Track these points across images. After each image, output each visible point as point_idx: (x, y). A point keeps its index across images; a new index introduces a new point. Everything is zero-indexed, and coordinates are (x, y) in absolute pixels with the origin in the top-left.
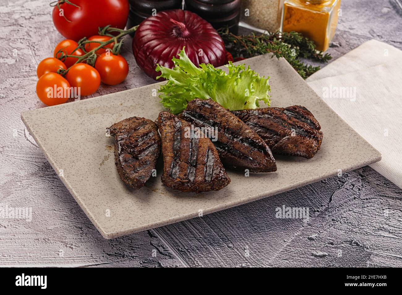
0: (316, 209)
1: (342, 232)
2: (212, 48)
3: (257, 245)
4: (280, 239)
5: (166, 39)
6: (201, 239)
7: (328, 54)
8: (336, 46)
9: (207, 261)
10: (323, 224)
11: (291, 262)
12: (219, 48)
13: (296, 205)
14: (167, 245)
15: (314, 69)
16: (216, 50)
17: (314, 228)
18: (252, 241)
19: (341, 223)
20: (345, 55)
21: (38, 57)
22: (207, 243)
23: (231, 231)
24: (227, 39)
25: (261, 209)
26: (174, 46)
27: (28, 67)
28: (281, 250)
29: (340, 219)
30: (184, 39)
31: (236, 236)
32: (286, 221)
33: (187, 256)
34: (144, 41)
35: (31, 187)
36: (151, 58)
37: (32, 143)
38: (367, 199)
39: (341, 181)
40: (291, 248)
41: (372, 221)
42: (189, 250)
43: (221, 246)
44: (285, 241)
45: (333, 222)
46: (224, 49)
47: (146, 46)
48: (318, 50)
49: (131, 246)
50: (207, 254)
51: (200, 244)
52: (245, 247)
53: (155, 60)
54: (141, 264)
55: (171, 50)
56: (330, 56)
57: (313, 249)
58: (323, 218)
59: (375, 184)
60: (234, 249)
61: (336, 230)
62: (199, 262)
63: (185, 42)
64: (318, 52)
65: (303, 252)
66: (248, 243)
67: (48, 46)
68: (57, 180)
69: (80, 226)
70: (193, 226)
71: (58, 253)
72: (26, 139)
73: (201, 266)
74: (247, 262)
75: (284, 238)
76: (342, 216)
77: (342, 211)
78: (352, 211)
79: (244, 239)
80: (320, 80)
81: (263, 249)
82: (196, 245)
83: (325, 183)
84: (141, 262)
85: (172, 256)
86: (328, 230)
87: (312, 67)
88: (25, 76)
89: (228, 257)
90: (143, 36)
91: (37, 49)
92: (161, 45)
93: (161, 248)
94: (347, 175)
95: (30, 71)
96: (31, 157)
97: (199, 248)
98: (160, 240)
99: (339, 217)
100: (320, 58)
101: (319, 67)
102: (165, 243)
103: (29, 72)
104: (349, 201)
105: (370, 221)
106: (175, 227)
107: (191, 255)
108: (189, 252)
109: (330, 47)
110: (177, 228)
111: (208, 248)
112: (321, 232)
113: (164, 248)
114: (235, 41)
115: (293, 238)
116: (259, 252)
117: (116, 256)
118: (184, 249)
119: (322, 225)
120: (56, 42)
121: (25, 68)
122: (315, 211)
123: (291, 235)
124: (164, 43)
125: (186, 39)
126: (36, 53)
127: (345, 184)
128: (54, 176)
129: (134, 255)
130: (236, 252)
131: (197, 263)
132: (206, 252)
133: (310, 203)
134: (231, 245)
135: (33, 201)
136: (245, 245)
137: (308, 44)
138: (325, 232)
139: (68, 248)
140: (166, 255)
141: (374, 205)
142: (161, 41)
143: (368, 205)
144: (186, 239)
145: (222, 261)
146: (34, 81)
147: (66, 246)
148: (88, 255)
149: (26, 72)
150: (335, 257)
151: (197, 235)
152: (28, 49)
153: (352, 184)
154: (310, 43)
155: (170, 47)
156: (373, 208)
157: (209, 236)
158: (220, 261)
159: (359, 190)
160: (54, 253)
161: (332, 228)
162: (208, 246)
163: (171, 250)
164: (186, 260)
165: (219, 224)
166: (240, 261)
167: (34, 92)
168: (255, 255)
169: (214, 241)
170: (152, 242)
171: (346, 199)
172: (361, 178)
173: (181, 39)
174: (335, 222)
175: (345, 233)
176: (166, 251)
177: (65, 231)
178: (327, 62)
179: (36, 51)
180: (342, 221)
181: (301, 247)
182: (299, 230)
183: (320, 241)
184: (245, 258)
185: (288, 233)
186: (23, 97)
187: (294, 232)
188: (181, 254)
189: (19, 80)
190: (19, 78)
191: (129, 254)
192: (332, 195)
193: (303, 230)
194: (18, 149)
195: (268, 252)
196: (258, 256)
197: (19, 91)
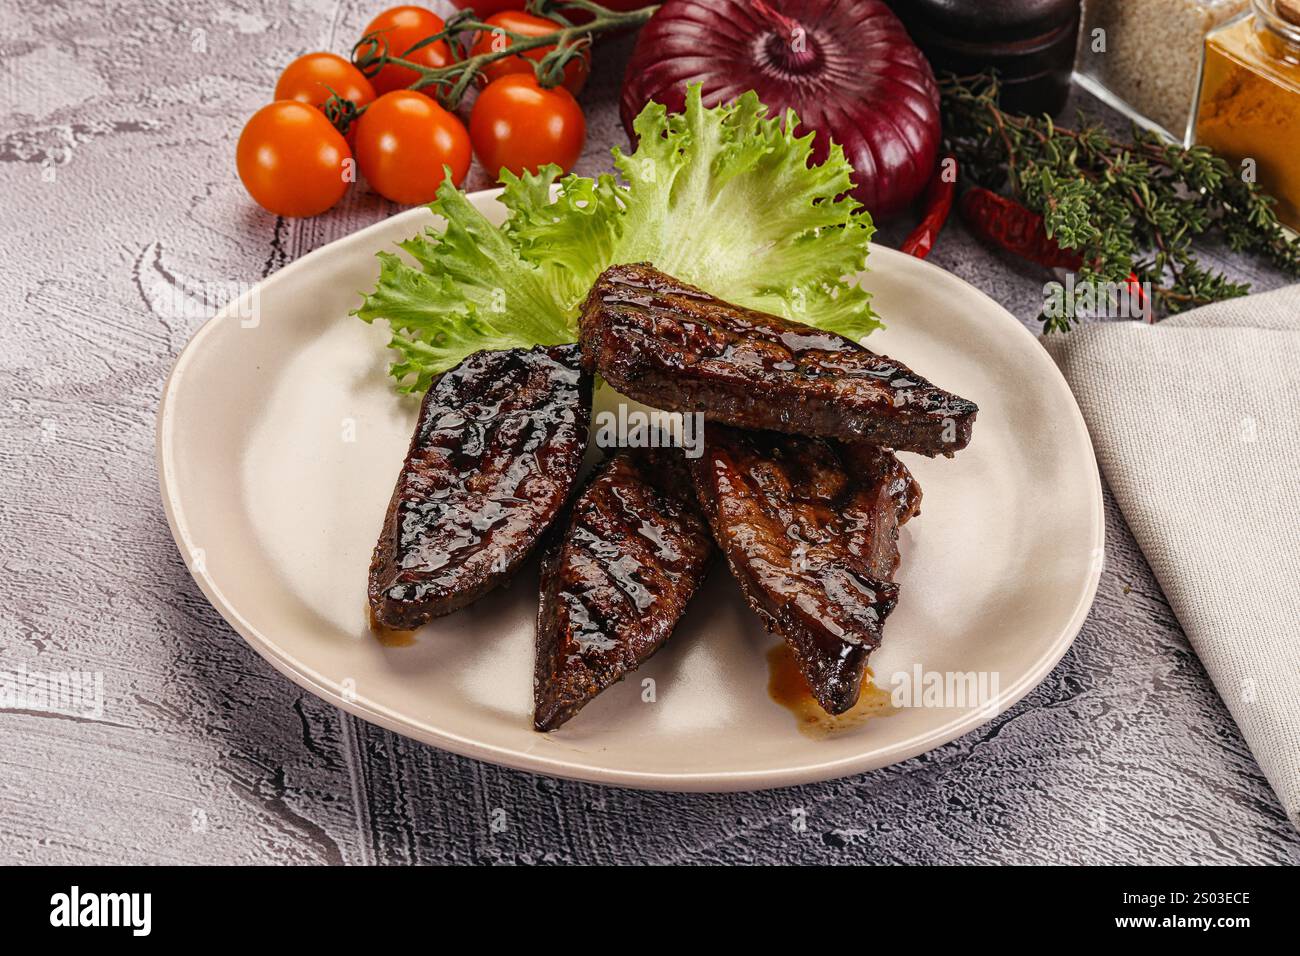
3: (639, 806)
4: (732, 812)
9: (437, 811)
10: (911, 804)
14: (344, 723)
17: (869, 806)
19: (974, 817)
29: (981, 804)
33: (387, 776)
37: (142, 294)
38: (1121, 766)
39: (1075, 683)
40: (745, 848)
41: (1087, 845)
42: (404, 761)
43: (516, 777)
44: (740, 822)
45: (948, 805)
49: (227, 695)
50: (455, 787)
54: (222, 757)
58: (926, 784)
59: (1185, 722)
60: (552, 800)
61: (940, 834)
62: (409, 806)
68: (138, 426)
69: (113, 587)
72: (134, 276)
73: (410, 820)
74: (569, 851)
75: (744, 811)
76: (997, 796)
77: (1005, 781)
78: (1041, 789)
81: (649, 826)
84: (226, 754)
85: (336, 762)
86: (915, 827)
87: (1226, 283)
88: (267, 81)
93: (321, 727)
94: (1109, 669)
96: (110, 336)
97: (441, 763)
99: (981, 796)
100: (1288, 260)
102: (343, 717)
104: (1054, 753)
105: (1082, 839)
107: (400, 775)
108: (401, 766)
111: (470, 771)
112: (885, 826)
113: (328, 729)
115: (774, 820)
116: (629, 829)
117: (160, 709)
118: (391, 753)
119: (905, 806)
123: (776, 808)
127: (1084, 695)
128: (141, 414)
129: (219, 723)
130: (555, 810)
131: (402, 807)
132: (454, 781)
134: (551, 783)
135: (21, 471)
136: (601, 796)
138: (899, 831)
139: (29, 643)
140: (321, 754)
141: (1133, 793)
143: (1112, 787)
147: (28, 636)
153: (1102, 704)
156: (1122, 800)
159: (1118, 727)
161: (932, 825)
162: (474, 766)
163: (348, 744)
164: (372, 787)
166: (545, 841)
168: (610, 836)
170: (304, 700)
171: (1046, 746)
172: (1152, 692)
174: (956, 810)
175: (966, 853)
176: (331, 740)
177: (56, 588)
180: (983, 813)
181: (782, 856)
182: (814, 801)
183: (860, 855)
184: (570, 837)
185: (769, 799)
186: (214, 143)
187: (790, 802)
188: (369, 764)
189: (237, 89)
190: (243, 83)
191: (206, 716)
192: (1009, 720)
193: (825, 804)
194: (87, 299)
195: (658, 838)
196: (618, 842)
197: (216, 123)
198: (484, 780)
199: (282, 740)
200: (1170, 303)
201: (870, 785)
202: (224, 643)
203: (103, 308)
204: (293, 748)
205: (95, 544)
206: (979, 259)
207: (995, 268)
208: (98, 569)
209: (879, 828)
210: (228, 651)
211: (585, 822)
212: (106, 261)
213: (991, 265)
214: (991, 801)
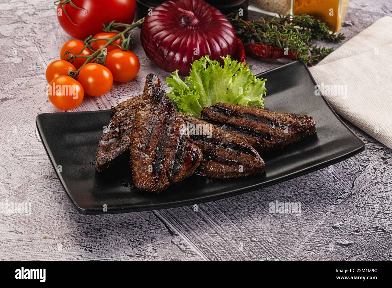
0: (338, 197)
1: (367, 219)
2: (223, 35)
3: (280, 237)
4: (304, 229)
5: (175, 29)
6: (223, 234)
7: (341, 34)
8: (349, 25)
9: (230, 257)
10: (347, 211)
11: (316, 253)
12: (229, 35)
13: (318, 193)
14: (188, 242)
15: (328, 51)
16: (227, 37)
17: (337, 215)
18: (275, 233)
19: (365, 209)
20: (359, 34)
21: (45, 54)
22: (230, 238)
23: (253, 224)
24: (236, 25)
25: (283, 200)
26: (184, 36)
27: (35, 65)
28: (306, 241)
29: (364, 205)
30: (194, 28)
31: (258, 229)
32: (309, 210)
33: (210, 252)
34: (152, 32)
35: (46, 190)
36: (161, 49)
38: (390, 183)
39: (363, 165)
40: (315, 238)
42: (211, 247)
43: (244, 241)
44: (309, 232)
45: (356, 208)
46: (235, 35)
47: (155, 38)
48: (330, 30)
49: (152, 246)
50: (230, 249)
51: (222, 239)
52: (269, 240)
53: (165, 51)
55: (181, 40)
56: (343, 36)
57: (338, 238)
58: (347, 205)
60: (257, 243)
61: (360, 217)
63: (195, 31)
64: (331, 33)
65: (329, 242)
66: (272, 235)
67: (54, 42)
69: (98, 228)
70: (214, 221)
71: (77, 257)
72: (38, 140)
74: (272, 255)
75: (308, 228)
76: (366, 201)
77: (365, 197)
78: (376, 196)
79: (267, 231)
80: (335, 61)
81: (287, 241)
82: (219, 241)
83: (346, 169)
85: (194, 254)
86: (352, 217)
87: (326, 49)
88: (33, 75)
89: (252, 251)
90: (152, 27)
91: (43, 46)
92: (170, 35)
93: (183, 246)
94: (368, 159)
95: (38, 69)
96: (44, 159)
97: (222, 244)
98: (181, 237)
99: (363, 203)
100: (333, 39)
101: (333, 48)
102: (187, 241)
103: (36, 70)
104: (372, 185)
106: (196, 223)
107: (213, 251)
108: (212, 248)
109: (343, 26)
110: (198, 225)
111: (230, 243)
112: (345, 219)
113: (185, 246)
114: (245, 27)
115: (317, 228)
116: (283, 244)
117: (137, 257)
118: (206, 246)
119: (346, 212)
120: (62, 37)
121: (32, 66)
122: (338, 198)
123: (315, 224)
124: (173, 33)
125: (196, 28)
126: (42, 50)
127: (367, 168)
129: (155, 255)
131: (220, 259)
132: (229, 247)
133: (333, 191)
134: (254, 239)
135: (48, 205)
136: (269, 238)
137: (321, 26)
138: (349, 219)
139: (87, 251)
140: (189, 253)
142: (170, 31)
144: (208, 235)
145: (246, 256)
146: (42, 79)
147: (86, 249)
148: (108, 257)
149: (33, 70)
150: (361, 245)
151: (219, 230)
152: (34, 46)
153: (374, 168)
154: (322, 25)
155: (179, 37)
157: (231, 231)
158: (244, 256)
159: (382, 173)
160: (73, 257)
161: (356, 215)
162: (230, 242)
163: (194, 248)
164: (209, 257)
165: (241, 218)
166: (264, 255)
167: (43, 91)
168: (279, 247)
169: (236, 235)
170: (173, 240)
171: (369, 184)
172: (383, 161)
173: (190, 28)
174: (359, 209)
175: (370, 219)
176: (188, 248)
177: (83, 234)
178: (341, 42)
179: (42, 48)
180: (366, 207)
181: (326, 236)
182: (323, 219)
183: (345, 229)
184: (269, 251)
185: (312, 223)
186: (31, 96)
187: (317, 222)
188: (203, 251)
189: (26, 79)
190: (26, 77)
191: (150, 254)
192: (355, 181)
193: (326, 219)
194: (30, 151)
195: (292, 243)
196: (283, 248)
197: (28, 91)
198: (236, 245)
199: (175, 253)
200: (314, 59)
201: (333, 210)
202: (140, 232)
203: (36, 152)
204: (180, 254)
205: (84, 218)
206: (256, 63)
207: (262, 64)
208: (90, 224)
209: (344, 220)
210: (143, 234)
211: (270, 246)
212: (27, 139)
213: (260, 64)
214: (366, 203)
